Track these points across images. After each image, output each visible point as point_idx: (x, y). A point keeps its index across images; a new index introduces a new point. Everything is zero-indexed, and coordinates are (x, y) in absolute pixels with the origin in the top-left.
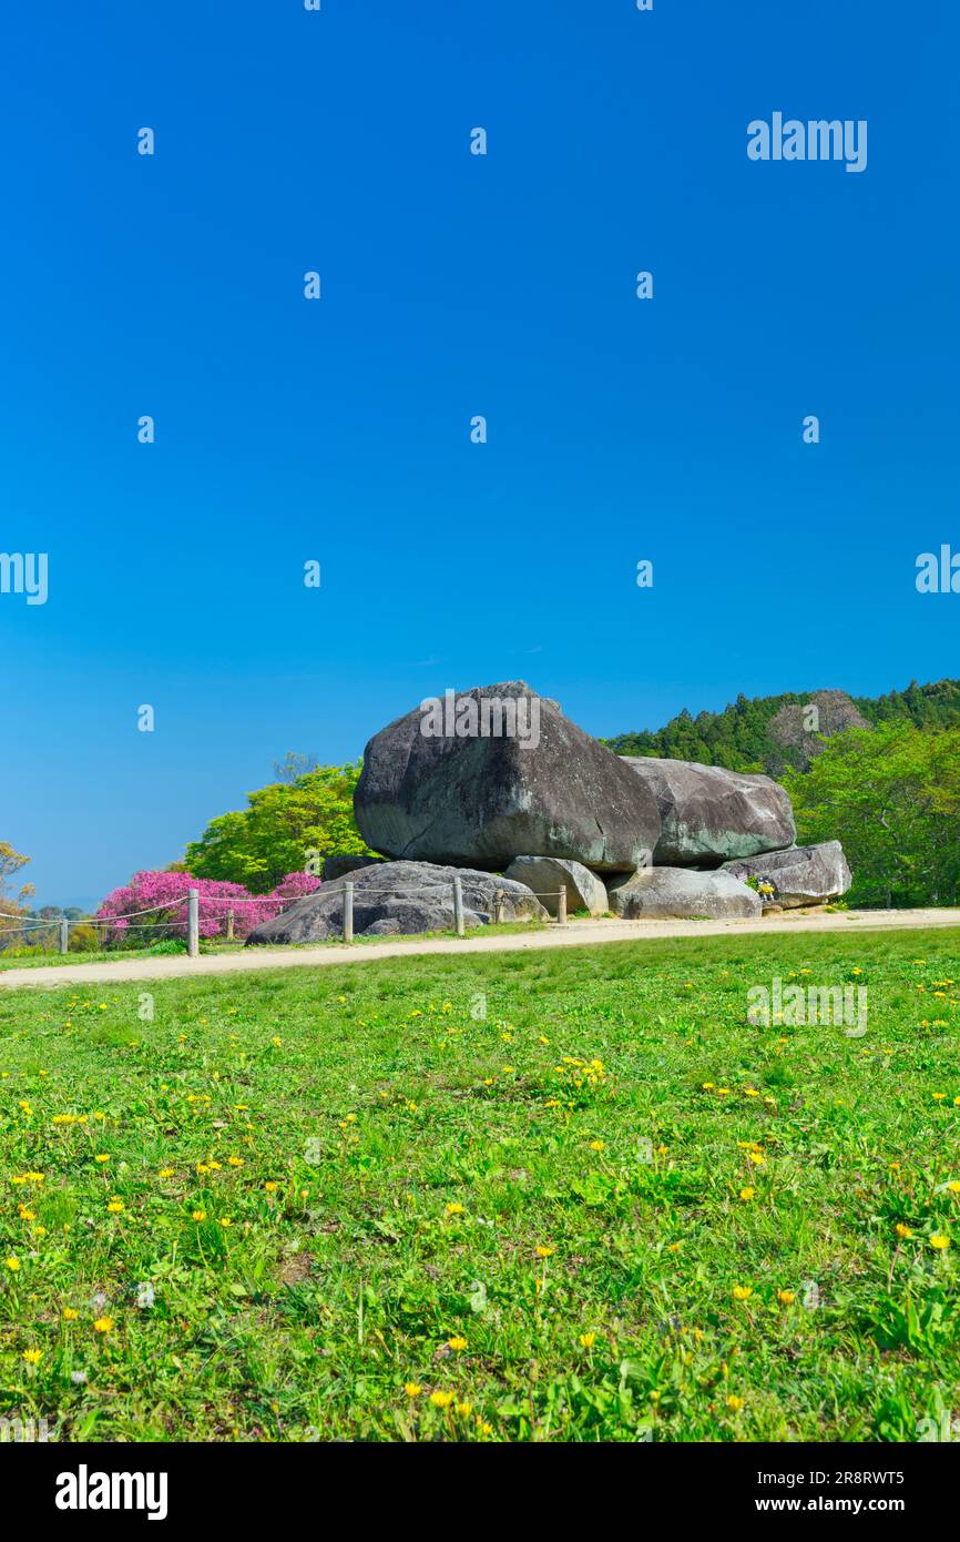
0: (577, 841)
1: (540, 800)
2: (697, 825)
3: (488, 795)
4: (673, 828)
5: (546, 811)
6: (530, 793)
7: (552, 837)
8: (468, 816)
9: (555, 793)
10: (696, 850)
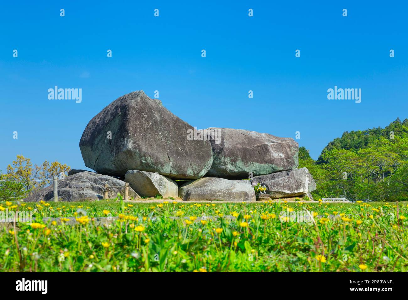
0: (156, 164)
1: (137, 144)
2: (235, 158)
3: (117, 142)
4: (222, 160)
5: (140, 149)
6: (132, 141)
7: (143, 161)
8: (112, 151)
9: (146, 141)
10: (236, 171)
